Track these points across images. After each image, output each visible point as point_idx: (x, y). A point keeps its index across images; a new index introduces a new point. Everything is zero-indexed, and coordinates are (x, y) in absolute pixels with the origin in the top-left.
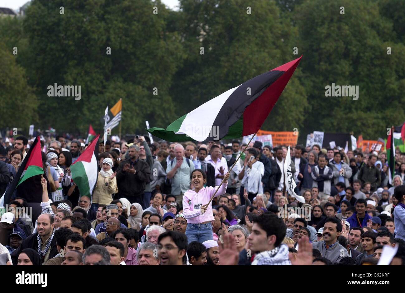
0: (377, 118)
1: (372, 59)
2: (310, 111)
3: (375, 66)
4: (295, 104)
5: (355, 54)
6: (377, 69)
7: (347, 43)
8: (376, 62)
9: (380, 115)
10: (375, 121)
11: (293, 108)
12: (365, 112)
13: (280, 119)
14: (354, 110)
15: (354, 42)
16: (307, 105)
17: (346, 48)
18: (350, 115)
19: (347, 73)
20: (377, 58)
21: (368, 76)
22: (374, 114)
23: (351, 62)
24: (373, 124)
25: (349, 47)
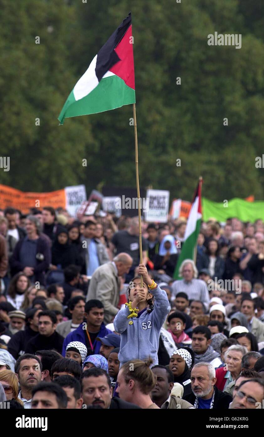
0: (209, 163)
1: (201, 62)
2: (97, 150)
3: (207, 74)
4: (71, 139)
5: (173, 54)
6: (210, 80)
7: (159, 35)
8: (209, 67)
9: (215, 158)
10: (205, 168)
11: (68, 146)
12: (190, 152)
13: (45, 164)
14: (170, 149)
15: (172, 33)
16: (90, 140)
17: (158, 43)
18: (164, 158)
19: (159, 87)
20: (210, 60)
21: (195, 91)
22: (204, 156)
23: (166, 67)
24: (204, 174)
25: (163, 41)
